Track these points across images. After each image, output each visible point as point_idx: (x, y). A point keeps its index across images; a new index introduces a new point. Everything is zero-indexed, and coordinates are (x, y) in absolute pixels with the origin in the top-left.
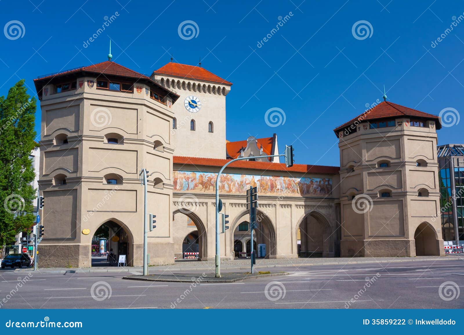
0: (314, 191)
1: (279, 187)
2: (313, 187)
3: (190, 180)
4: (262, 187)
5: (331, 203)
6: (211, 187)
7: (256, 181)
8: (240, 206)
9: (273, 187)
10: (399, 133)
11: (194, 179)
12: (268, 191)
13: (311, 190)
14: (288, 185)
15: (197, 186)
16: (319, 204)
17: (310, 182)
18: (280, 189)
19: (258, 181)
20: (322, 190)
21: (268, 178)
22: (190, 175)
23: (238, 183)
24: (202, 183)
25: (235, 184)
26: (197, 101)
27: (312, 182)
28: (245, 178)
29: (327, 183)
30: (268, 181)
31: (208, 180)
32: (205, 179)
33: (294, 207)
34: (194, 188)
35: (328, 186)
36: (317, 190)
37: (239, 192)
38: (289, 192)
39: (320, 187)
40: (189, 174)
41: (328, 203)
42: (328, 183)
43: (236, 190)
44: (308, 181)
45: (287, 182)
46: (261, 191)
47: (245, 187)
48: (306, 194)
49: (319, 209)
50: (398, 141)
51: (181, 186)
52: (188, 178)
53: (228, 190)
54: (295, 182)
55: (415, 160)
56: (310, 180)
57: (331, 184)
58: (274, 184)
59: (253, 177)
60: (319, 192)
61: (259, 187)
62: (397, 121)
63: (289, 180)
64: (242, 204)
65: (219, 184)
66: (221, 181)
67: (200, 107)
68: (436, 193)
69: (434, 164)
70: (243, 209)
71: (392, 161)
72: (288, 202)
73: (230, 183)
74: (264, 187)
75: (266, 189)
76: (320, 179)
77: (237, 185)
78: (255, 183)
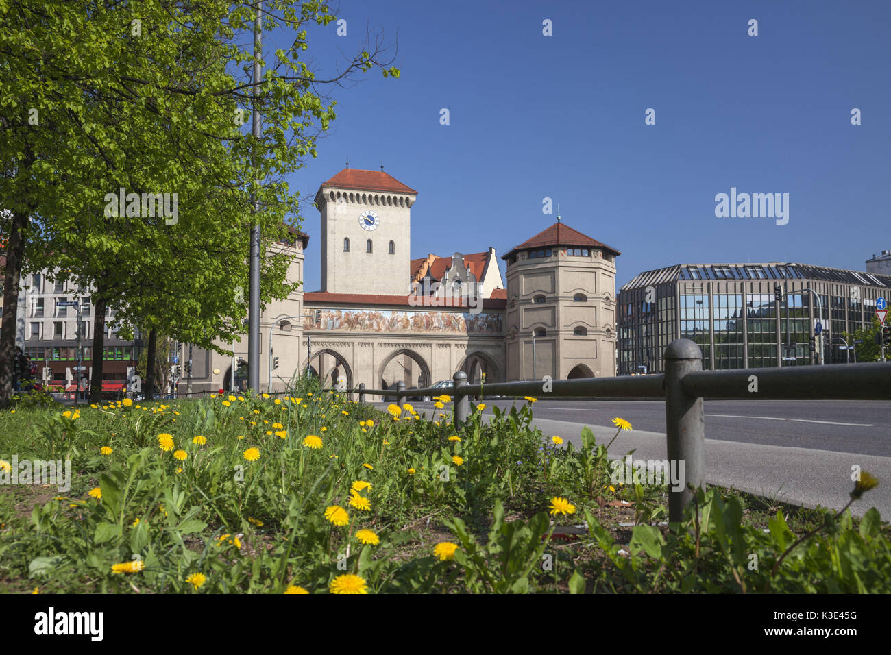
1: (436, 324)
3: (335, 318)
5: (499, 342)
6: (358, 326)
7: (409, 318)
8: (390, 346)
9: (429, 325)
10: (554, 265)
11: (340, 317)
12: (423, 330)
13: (476, 327)
14: (447, 322)
16: (485, 342)
17: (474, 318)
18: (437, 327)
19: (412, 318)
20: (489, 326)
21: (423, 314)
23: (388, 321)
24: (348, 322)
26: (374, 216)
27: (477, 317)
28: (396, 315)
29: (495, 319)
30: (423, 317)
32: (352, 317)
33: (453, 347)
34: (339, 327)
35: (497, 322)
37: (389, 330)
39: (486, 324)
40: (334, 311)
42: (498, 318)
43: (386, 329)
44: (471, 317)
45: (446, 318)
46: (415, 329)
47: (396, 326)
49: (485, 349)
50: (552, 272)
51: (326, 325)
52: (333, 316)
55: (572, 294)
56: (474, 316)
57: (501, 320)
59: (406, 314)
60: (485, 329)
61: (413, 325)
62: (553, 250)
63: (449, 317)
64: (392, 344)
65: (367, 322)
66: (369, 319)
67: (377, 223)
68: (596, 331)
69: (596, 298)
70: (393, 349)
71: (547, 296)
72: (447, 342)
73: (379, 320)
74: (419, 325)
75: (420, 327)
76: (487, 314)
77: (386, 322)
78: (408, 320)
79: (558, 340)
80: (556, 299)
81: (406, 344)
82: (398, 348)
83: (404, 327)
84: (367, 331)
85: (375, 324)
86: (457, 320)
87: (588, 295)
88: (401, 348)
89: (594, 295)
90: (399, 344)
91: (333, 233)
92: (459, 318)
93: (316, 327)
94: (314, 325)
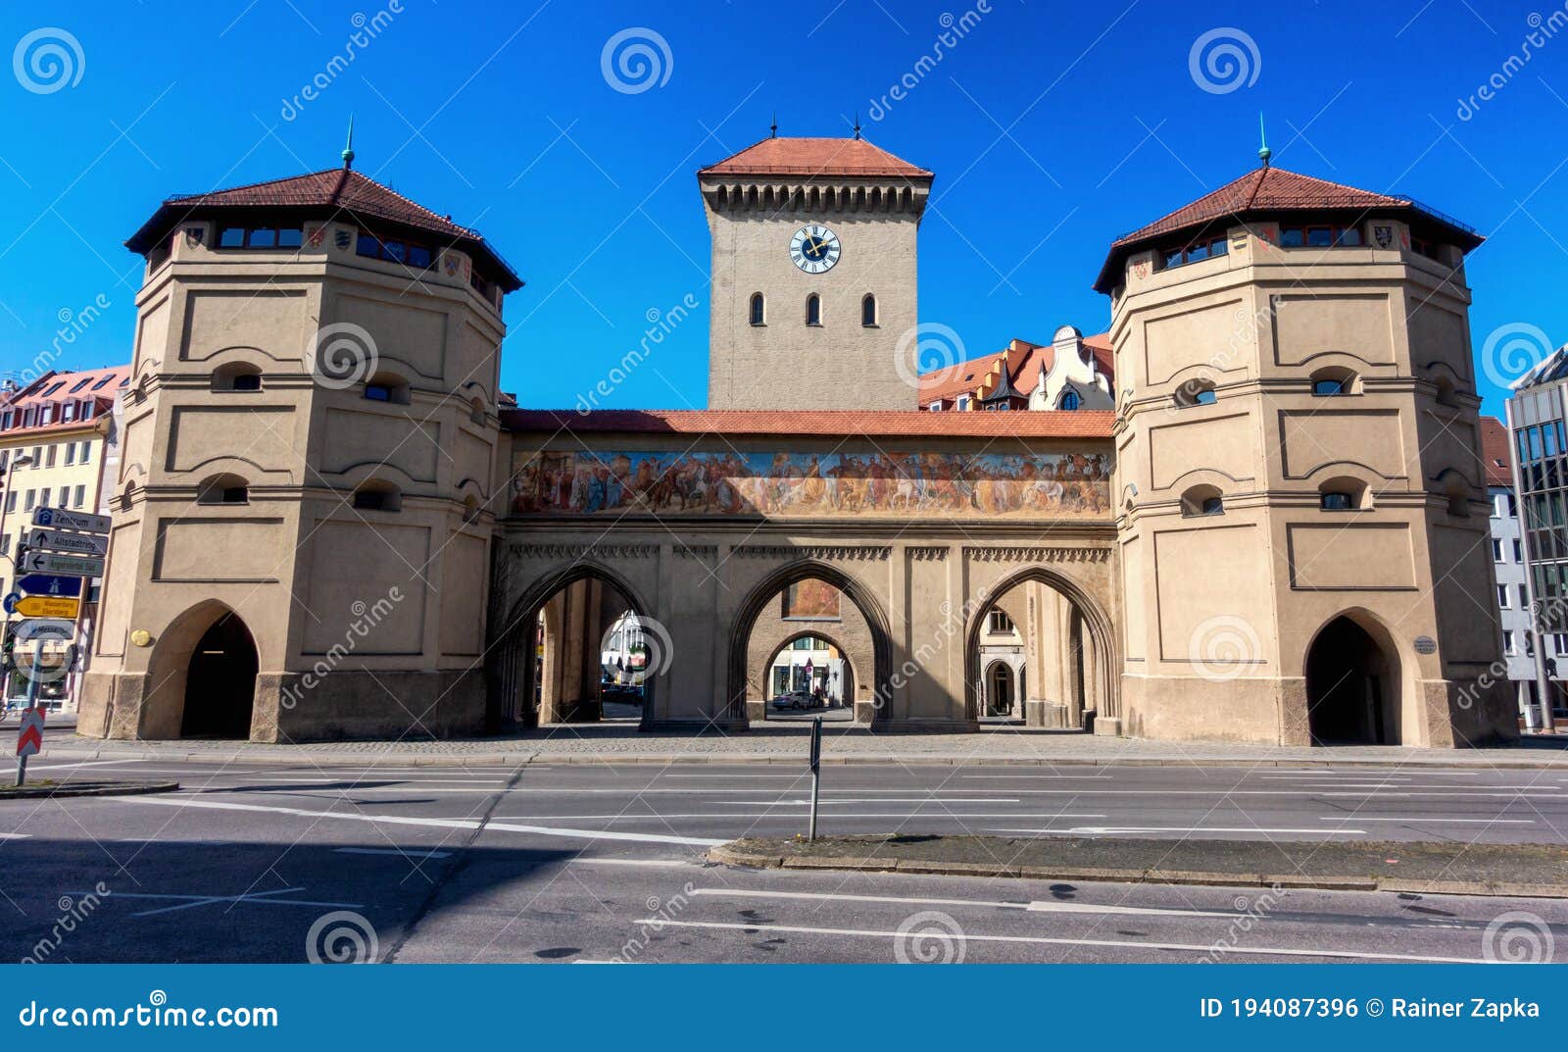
0: (1037, 499)
1: (904, 489)
2: (1035, 484)
3: (611, 479)
4: (843, 493)
5: (1103, 540)
6: (677, 497)
7: (822, 474)
8: (767, 556)
9: (882, 491)
11: (625, 475)
12: (865, 505)
13: (1027, 494)
15: (630, 497)
16: (1058, 542)
17: (1022, 469)
18: (908, 496)
19: (834, 471)
20: (1068, 492)
21: (866, 458)
22: (612, 463)
23: (763, 483)
24: (648, 487)
25: (752, 484)
26: (827, 239)
27: (1031, 467)
28: (785, 464)
31: (666, 476)
32: (658, 476)
33: (956, 556)
34: (622, 503)
35: (1094, 480)
36: (1054, 494)
37: (766, 509)
38: (941, 507)
39: (1061, 486)
41: (1093, 540)
42: (1098, 469)
43: (755, 505)
45: (937, 471)
46: (842, 505)
47: (787, 495)
48: (1006, 510)
51: (583, 498)
52: (606, 473)
53: (728, 504)
54: (968, 471)
55: (1307, 371)
56: (1022, 462)
57: (1107, 473)
58: (888, 479)
59: (814, 460)
60: (1057, 500)
61: (835, 493)
63: (942, 466)
64: (773, 550)
65: (702, 486)
67: (835, 254)
68: (1408, 494)
71: (1221, 380)
72: (933, 542)
73: (735, 481)
74: (852, 491)
75: (858, 497)
76: (1062, 457)
77: (757, 486)
78: (819, 479)
82: (789, 561)
83: (808, 499)
84: (700, 512)
85: (724, 491)
86: (968, 476)
88: (800, 559)
91: (726, 280)
92: (976, 470)
93: (558, 502)
94: (551, 498)
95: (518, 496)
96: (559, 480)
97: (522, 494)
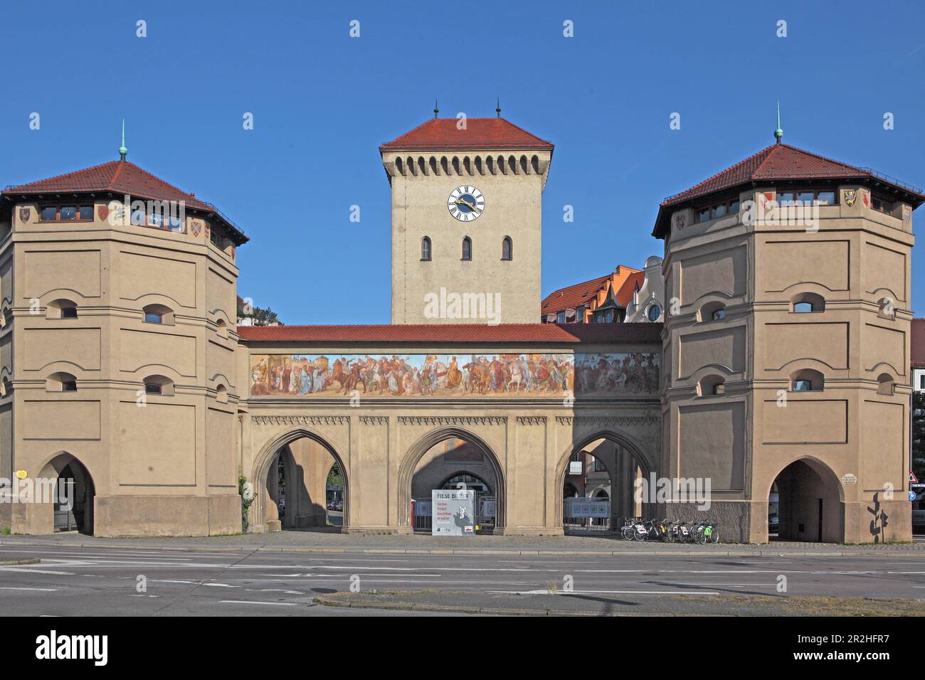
0: (608, 384)
1: (516, 378)
2: (606, 374)
3: (315, 372)
4: (474, 381)
5: (653, 412)
6: (360, 385)
7: (460, 368)
8: (423, 423)
9: (501, 378)
12: (489, 389)
13: (602, 381)
14: (539, 373)
15: (329, 385)
16: (621, 413)
17: (598, 364)
18: (519, 383)
19: (467, 366)
20: (632, 379)
21: (490, 358)
22: (316, 362)
23: (418, 374)
24: (341, 378)
25: (412, 376)
26: (474, 196)
27: (604, 363)
28: (435, 362)
29: (645, 364)
30: (490, 366)
31: (352, 370)
32: (347, 370)
33: (551, 423)
34: (324, 389)
35: (648, 371)
36: (620, 380)
37: (421, 392)
38: (542, 389)
39: (625, 375)
40: (312, 357)
41: (646, 412)
42: (650, 363)
43: (414, 389)
44: (593, 361)
45: (539, 365)
46: (473, 389)
47: (435, 382)
48: (586, 391)
49: (621, 425)
51: (298, 385)
52: (312, 369)
53: (396, 388)
54: (560, 365)
56: (597, 359)
57: (657, 366)
58: (505, 371)
59: (454, 359)
60: (622, 385)
61: (468, 381)
62: (743, 197)
63: (543, 362)
64: (426, 419)
65: (377, 377)
66: (382, 372)
67: (481, 207)
68: (849, 380)
69: (850, 301)
70: (428, 429)
71: (729, 303)
72: (538, 412)
73: (400, 373)
74: (480, 379)
75: (484, 384)
76: (626, 355)
77: (415, 377)
78: (458, 372)
79: (751, 402)
80: (747, 310)
81: (455, 419)
82: (437, 426)
83: (451, 385)
84: (376, 395)
85: (392, 381)
86: (560, 369)
87: (827, 296)
88: (444, 425)
89: (845, 296)
90: (440, 419)
91: (402, 230)
92: (566, 365)
93: (281, 388)
94: (277, 386)
95: (255, 385)
96: (281, 373)
97: (258, 383)
